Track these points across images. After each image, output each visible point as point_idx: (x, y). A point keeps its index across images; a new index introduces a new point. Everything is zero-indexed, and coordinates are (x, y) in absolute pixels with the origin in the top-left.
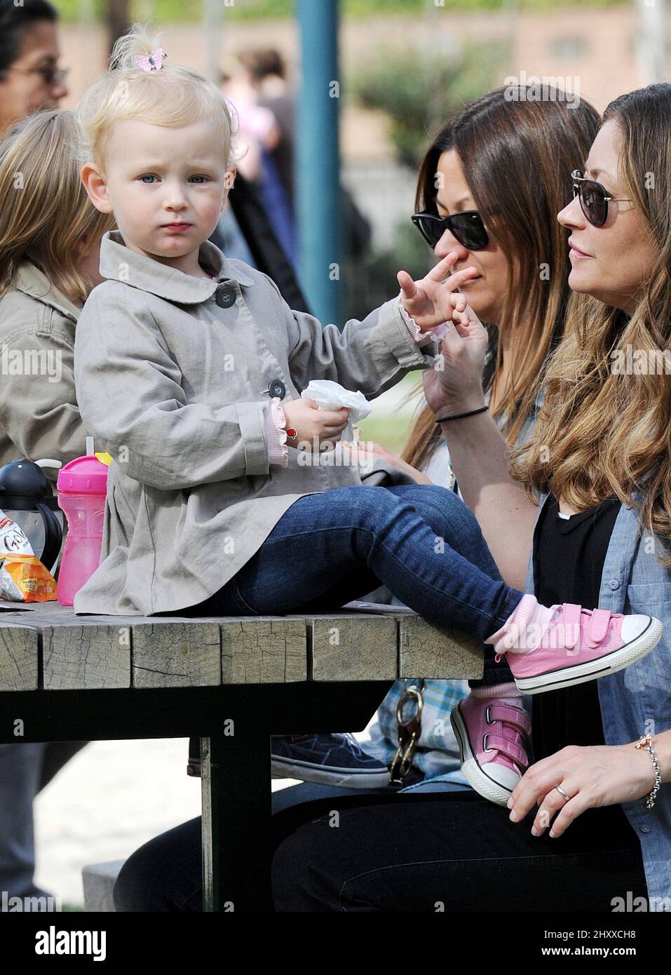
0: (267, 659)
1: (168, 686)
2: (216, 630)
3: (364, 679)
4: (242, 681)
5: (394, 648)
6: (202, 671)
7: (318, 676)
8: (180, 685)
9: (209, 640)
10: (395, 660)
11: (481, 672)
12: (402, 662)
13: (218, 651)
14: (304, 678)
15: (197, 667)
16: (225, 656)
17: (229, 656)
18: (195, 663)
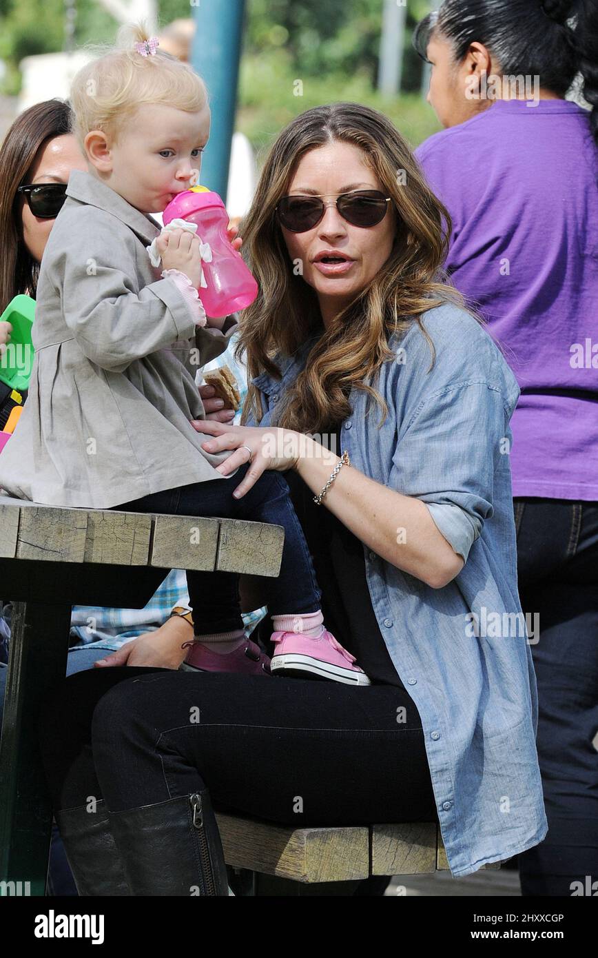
0: (120, 544)
1: (44, 559)
2: (85, 517)
4: (99, 561)
5: (215, 545)
6: (71, 550)
7: (155, 563)
8: (54, 560)
9: (79, 525)
10: (214, 555)
11: (278, 571)
12: (220, 557)
13: (84, 535)
14: (145, 564)
15: (67, 546)
16: (89, 540)
17: (93, 540)
18: (67, 543)
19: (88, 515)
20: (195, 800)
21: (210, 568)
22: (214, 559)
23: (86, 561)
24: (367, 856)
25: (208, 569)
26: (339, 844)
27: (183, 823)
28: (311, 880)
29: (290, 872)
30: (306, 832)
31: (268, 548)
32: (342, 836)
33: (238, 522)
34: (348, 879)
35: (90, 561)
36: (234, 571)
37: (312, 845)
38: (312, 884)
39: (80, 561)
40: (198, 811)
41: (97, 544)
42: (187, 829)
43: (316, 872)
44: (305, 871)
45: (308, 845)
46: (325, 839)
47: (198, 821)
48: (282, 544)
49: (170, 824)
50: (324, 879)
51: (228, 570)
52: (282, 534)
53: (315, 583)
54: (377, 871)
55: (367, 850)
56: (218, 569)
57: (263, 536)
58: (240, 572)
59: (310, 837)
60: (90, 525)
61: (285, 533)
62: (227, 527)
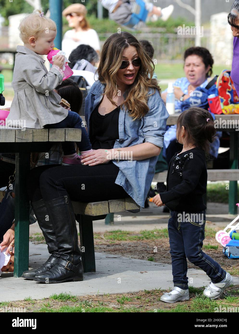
0: (41, 137)
1: (22, 142)
3: (59, 141)
4: (36, 141)
5: (65, 135)
6: (29, 139)
7: (50, 140)
8: (25, 142)
9: (30, 132)
10: (64, 137)
11: (81, 140)
12: (66, 138)
13: (32, 135)
14: (47, 141)
15: (28, 138)
16: (33, 136)
17: (34, 136)
18: (27, 137)
19: (32, 130)
20: (66, 197)
21: (64, 141)
22: (64, 138)
23: (33, 141)
24: (108, 208)
25: (63, 141)
26: (101, 206)
27: (63, 203)
28: (95, 215)
29: (89, 214)
30: (93, 203)
31: (78, 135)
32: (102, 204)
33: (70, 129)
34: (104, 214)
35: (34, 141)
36: (70, 141)
37: (94, 207)
38: (95, 216)
39: (32, 142)
40: (67, 200)
41: (35, 137)
42: (65, 204)
43: (96, 213)
44: (93, 213)
45: (93, 207)
46: (97, 204)
47: (67, 202)
48: (81, 133)
49: (60, 203)
50: (98, 215)
51: (68, 141)
52: (81, 131)
53: (90, 143)
54: (111, 211)
55: (108, 207)
56: (66, 141)
57: (76, 132)
58: (71, 141)
59: (94, 205)
60: (33, 133)
61: (82, 131)
62: (67, 130)
